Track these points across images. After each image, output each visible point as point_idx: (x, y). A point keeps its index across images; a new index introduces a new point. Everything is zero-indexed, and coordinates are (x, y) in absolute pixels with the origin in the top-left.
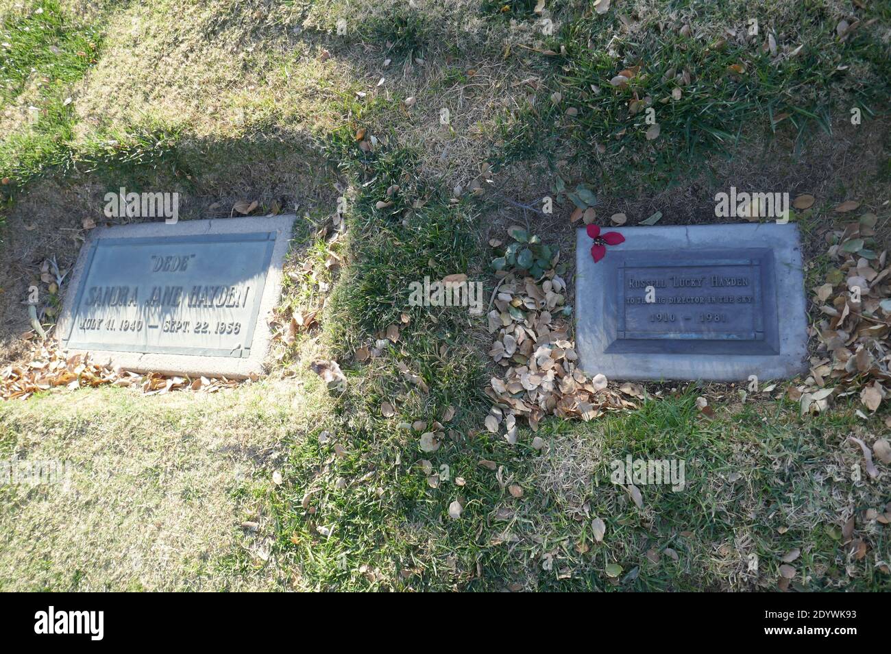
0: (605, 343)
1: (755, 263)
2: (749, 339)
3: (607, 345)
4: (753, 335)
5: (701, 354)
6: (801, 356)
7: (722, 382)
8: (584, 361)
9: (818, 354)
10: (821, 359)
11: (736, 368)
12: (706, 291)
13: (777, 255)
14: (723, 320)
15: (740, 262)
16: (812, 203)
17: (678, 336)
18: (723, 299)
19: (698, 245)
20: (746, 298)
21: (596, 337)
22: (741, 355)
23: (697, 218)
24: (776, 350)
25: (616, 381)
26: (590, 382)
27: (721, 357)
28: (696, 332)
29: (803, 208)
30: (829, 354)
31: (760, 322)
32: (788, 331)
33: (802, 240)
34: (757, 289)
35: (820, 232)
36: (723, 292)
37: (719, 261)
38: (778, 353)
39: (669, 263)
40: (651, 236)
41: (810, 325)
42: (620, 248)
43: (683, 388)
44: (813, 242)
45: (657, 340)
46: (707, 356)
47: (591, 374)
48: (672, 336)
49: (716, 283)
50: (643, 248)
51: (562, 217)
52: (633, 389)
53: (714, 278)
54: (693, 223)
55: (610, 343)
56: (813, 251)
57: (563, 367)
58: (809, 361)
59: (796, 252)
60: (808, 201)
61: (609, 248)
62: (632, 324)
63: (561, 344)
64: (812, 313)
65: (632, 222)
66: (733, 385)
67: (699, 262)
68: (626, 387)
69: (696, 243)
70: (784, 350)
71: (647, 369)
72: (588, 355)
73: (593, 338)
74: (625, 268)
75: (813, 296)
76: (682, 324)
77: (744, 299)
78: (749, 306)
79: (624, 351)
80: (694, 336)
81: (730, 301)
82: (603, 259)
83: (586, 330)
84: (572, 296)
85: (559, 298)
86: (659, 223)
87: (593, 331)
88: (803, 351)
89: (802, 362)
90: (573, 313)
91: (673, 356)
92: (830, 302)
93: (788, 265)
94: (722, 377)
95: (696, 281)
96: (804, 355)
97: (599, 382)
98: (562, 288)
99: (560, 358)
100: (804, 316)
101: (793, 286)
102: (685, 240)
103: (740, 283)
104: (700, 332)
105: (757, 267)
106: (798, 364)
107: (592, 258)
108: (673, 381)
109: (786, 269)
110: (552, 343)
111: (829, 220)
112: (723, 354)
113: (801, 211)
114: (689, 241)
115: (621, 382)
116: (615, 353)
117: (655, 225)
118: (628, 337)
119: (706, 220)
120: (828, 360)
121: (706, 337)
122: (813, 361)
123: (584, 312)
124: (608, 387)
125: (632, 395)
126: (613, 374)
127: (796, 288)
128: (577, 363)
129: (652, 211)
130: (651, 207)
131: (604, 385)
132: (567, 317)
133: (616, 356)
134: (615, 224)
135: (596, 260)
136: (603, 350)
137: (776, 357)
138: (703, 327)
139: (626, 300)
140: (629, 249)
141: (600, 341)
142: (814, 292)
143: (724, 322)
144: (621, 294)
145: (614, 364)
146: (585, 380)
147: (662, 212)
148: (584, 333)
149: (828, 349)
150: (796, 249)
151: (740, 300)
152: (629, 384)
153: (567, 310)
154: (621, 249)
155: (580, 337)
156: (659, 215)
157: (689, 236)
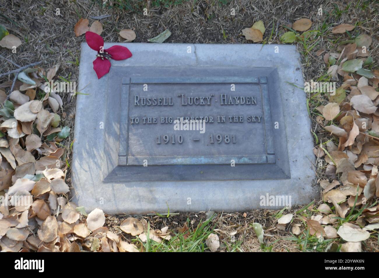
0: (105, 169)
1: (263, 81)
2: (260, 162)
3: (106, 172)
4: (264, 158)
5: (209, 180)
6: (311, 179)
7: (234, 212)
8: (79, 193)
9: (328, 176)
10: (331, 182)
11: (249, 195)
12: (215, 110)
13: (281, 74)
14: (233, 141)
15: (248, 80)
16: (310, 26)
17: (188, 161)
18: (233, 118)
19: (206, 63)
20: (256, 118)
21: (96, 163)
22: (253, 179)
23: (204, 38)
24: (287, 173)
25: (117, 216)
26: (83, 220)
27: (232, 182)
28: (205, 155)
29: (302, 30)
30: (338, 176)
31: (270, 143)
32: (297, 152)
33: (303, 61)
34: (266, 108)
35: (319, 53)
36: (233, 111)
37: (227, 78)
38: (288, 177)
39: (178, 80)
40: (159, 53)
41: (316, 145)
42: (127, 63)
43: (192, 222)
44: (313, 62)
45: (163, 166)
46: (218, 182)
47: (87, 209)
48: (179, 160)
49: (226, 101)
50: (151, 65)
51: (66, 30)
52: (135, 226)
53: (223, 96)
54: (201, 42)
55: (111, 169)
56: (314, 71)
57: (48, 204)
58: (319, 184)
59: (298, 72)
60: (306, 24)
61: (115, 64)
62: (136, 146)
63: (51, 173)
64: (317, 132)
65: (140, 38)
66: (245, 215)
67: (208, 79)
68: (127, 222)
69: (204, 60)
70: (294, 174)
71: (154, 200)
72: (85, 185)
73: (92, 165)
74: (131, 84)
75: (317, 116)
76: (190, 146)
77: (254, 118)
78: (258, 126)
79: (126, 180)
80: (203, 160)
81: (239, 120)
82: (109, 75)
83: (85, 155)
84: (71, 115)
85: (56, 118)
86: (168, 41)
87: (94, 157)
88: (312, 173)
89: (312, 186)
90: (72, 135)
91: (180, 184)
92: (337, 121)
93: (292, 84)
94: (234, 206)
95: (205, 99)
96: (314, 178)
97: (95, 220)
98: (60, 108)
99: (44, 192)
100: (310, 136)
101: (298, 106)
102: (194, 58)
103: (250, 101)
104: (210, 155)
105: (265, 85)
106: (309, 189)
107: (95, 73)
108: (182, 213)
109: (290, 88)
110: (38, 172)
111: (326, 42)
112: (235, 179)
113: (301, 33)
114: (197, 59)
115: (122, 217)
116: (116, 182)
117: (164, 42)
118: (130, 162)
119: (213, 40)
120: (338, 183)
121: (216, 161)
122: (323, 184)
123: (83, 133)
124: (106, 225)
125: (133, 234)
126: (112, 208)
127: (301, 108)
128: (69, 197)
129: (161, 29)
130: (160, 26)
131: (101, 222)
132: (64, 140)
133: (117, 186)
134: (123, 40)
135: (99, 76)
136: (102, 179)
137: (288, 181)
138: (214, 150)
139: (129, 120)
140: (137, 65)
141: (99, 167)
142: (317, 112)
143: (234, 143)
144: (125, 113)
145: (114, 195)
146: (78, 217)
147: (172, 30)
148: (81, 159)
149: (337, 171)
150: (298, 69)
151: (250, 120)
152: (131, 219)
153: (64, 131)
154: (128, 65)
155: (76, 163)
156: (168, 34)
157: (197, 53)
